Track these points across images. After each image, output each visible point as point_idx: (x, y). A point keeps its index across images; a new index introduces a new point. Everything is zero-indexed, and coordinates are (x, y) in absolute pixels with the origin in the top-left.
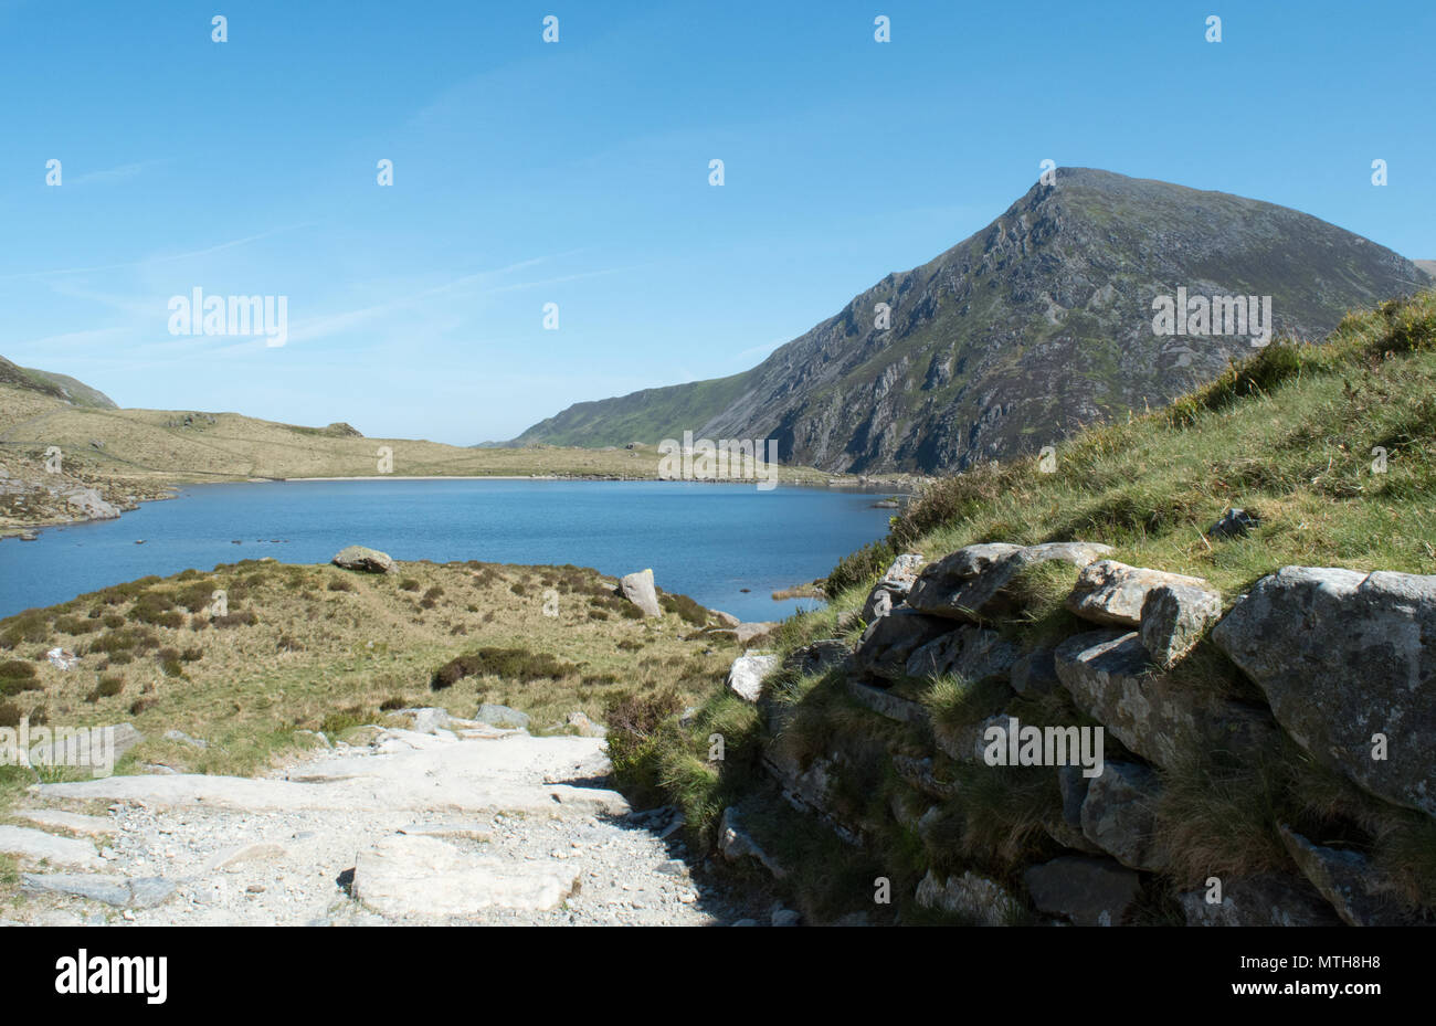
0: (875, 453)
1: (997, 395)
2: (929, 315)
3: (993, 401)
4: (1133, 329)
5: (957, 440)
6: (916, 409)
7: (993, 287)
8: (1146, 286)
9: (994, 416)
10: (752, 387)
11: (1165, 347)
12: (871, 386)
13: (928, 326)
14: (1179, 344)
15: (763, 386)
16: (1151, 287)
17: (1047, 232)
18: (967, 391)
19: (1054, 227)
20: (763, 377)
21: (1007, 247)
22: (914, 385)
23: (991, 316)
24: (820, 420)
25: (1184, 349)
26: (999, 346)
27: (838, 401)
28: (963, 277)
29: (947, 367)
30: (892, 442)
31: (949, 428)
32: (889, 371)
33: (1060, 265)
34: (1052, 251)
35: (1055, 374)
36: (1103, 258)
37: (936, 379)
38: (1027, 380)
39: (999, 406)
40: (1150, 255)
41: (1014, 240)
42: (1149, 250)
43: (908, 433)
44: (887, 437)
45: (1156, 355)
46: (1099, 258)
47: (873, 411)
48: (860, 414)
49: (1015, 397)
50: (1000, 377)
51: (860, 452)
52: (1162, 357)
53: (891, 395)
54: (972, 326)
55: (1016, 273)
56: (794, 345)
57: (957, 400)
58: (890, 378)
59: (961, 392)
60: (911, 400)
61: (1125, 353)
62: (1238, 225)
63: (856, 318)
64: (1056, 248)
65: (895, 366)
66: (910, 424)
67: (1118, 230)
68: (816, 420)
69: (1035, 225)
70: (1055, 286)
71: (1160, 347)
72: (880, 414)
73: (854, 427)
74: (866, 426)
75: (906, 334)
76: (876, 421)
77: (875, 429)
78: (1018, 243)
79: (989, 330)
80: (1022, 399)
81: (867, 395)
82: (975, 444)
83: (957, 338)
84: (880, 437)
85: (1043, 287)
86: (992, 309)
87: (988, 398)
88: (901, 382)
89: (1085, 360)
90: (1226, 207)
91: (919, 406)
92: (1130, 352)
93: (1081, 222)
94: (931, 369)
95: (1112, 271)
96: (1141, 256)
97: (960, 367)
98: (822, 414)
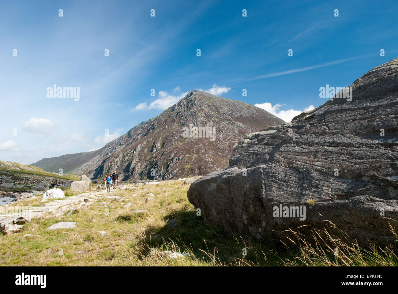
0: (132, 174)
1: (176, 154)
2: (153, 129)
3: (175, 156)
4: (220, 134)
5: (161, 169)
6: (148, 159)
7: (175, 120)
8: (223, 122)
9: (175, 161)
10: (99, 154)
11: (230, 141)
12: (132, 151)
13: (153, 133)
14: (235, 140)
15: (102, 154)
16: (224, 123)
17: (192, 105)
18: (166, 152)
19: (194, 103)
20: (102, 151)
21: (179, 109)
22: (147, 150)
23: (174, 129)
24: (114, 162)
25: (236, 141)
26: (176, 138)
27: (121, 156)
28: (165, 118)
29: (158, 145)
30: (138, 169)
31: (159, 165)
32: (139, 146)
33: (196, 115)
34: (193, 110)
35: (196, 147)
36: (209, 113)
37: (155, 149)
38: (187, 149)
39: (177, 158)
40: (223, 114)
41: (181, 107)
42: (223, 112)
43: (144, 167)
44: (137, 168)
45: (228, 143)
46: (208, 113)
47: (133, 159)
48: (128, 160)
49: (183, 154)
50: (177, 148)
51: (127, 173)
52: (230, 144)
53: (139, 154)
54: (167, 132)
55: (182, 116)
56: (113, 142)
57: (162, 156)
58: (139, 148)
59: (163, 153)
60: (146, 156)
61: (218, 142)
62: (245, 109)
63: (131, 133)
64: (195, 109)
65: (141, 144)
66: (145, 164)
67: (213, 105)
68: (112, 162)
69: (188, 103)
70: (194, 120)
71: (229, 141)
72: (135, 160)
73: (126, 165)
74: (130, 164)
75: (145, 135)
76: (133, 163)
77: (132, 166)
78: (183, 108)
79: (173, 133)
80: (185, 155)
81: (131, 154)
82: (168, 171)
83: (162, 136)
84: (134, 168)
85: (191, 121)
86: (174, 127)
87: (173, 155)
88: (143, 149)
89: (206, 143)
90: (241, 104)
91: (148, 158)
92: (220, 141)
93: (203, 102)
94: (153, 146)
95: (212, 117)
96: (220, 113)
97: (163, 145)
98: (115, 160)
